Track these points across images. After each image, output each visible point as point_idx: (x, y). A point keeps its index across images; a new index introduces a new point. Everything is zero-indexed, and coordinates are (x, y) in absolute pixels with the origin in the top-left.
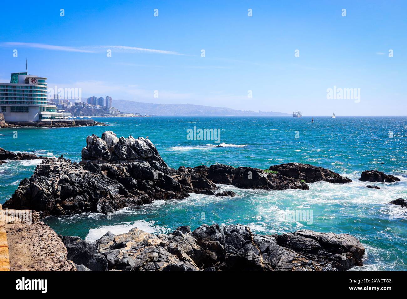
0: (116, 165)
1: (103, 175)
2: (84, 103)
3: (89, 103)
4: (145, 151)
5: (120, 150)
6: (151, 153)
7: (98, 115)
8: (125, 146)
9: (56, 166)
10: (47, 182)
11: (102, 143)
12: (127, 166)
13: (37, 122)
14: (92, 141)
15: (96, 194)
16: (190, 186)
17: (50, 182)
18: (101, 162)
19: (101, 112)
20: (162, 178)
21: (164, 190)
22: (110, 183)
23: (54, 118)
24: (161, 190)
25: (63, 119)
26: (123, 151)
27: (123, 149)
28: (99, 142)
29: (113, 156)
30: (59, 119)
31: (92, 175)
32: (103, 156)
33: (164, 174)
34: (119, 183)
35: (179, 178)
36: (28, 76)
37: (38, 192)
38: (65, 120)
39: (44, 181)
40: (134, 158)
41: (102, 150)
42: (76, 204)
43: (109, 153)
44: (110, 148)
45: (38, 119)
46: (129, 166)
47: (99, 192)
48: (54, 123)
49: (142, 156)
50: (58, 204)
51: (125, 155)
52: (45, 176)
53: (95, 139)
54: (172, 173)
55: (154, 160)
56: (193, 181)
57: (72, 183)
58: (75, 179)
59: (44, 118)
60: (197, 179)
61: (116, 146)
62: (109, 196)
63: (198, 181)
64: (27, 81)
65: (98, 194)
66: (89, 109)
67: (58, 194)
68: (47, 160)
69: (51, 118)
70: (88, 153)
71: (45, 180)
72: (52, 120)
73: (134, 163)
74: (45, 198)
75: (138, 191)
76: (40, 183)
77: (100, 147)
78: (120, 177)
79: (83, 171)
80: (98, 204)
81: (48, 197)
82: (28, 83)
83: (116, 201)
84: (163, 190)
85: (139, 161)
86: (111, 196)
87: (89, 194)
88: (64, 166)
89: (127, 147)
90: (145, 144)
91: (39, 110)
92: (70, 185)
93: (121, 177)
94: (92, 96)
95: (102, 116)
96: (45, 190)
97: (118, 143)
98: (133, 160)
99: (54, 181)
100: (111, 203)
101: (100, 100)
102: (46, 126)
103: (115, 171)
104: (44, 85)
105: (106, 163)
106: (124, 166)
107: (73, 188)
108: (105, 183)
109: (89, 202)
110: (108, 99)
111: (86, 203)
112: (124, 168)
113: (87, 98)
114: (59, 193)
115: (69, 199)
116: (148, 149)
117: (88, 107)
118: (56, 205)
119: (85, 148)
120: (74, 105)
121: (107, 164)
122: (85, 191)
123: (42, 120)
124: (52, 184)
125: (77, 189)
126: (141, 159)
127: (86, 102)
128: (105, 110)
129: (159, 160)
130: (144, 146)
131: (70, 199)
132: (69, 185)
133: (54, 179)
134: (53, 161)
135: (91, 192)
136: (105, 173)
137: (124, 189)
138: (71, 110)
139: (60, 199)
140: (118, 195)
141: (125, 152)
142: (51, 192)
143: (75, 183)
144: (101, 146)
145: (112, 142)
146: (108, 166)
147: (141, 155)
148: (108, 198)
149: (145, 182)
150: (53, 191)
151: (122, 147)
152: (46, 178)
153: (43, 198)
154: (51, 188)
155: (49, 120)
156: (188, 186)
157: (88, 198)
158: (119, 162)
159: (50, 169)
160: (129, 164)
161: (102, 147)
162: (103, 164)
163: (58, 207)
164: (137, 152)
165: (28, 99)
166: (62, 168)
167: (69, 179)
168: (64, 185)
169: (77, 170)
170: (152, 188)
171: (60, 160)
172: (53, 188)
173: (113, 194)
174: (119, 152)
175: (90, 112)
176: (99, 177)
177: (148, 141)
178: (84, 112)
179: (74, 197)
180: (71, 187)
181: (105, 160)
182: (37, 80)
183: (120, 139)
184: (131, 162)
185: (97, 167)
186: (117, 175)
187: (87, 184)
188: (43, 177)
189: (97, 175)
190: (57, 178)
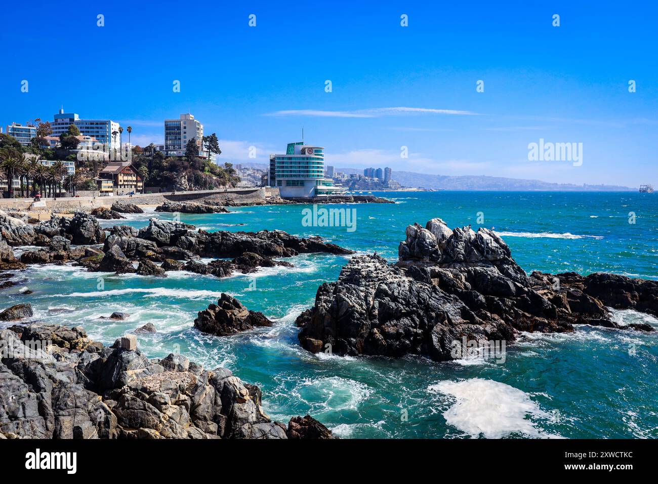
0: (451, 270)
1: (434, 286)
2: (360, 175)
3: (366, 175)
4: (493, 251)
5: (454, 247)
6: (501, 253)
7: (375, 190)
8: (462, 241)
9: (369, 270)
10: (358, 294)
11: (429, 236)
12: (465, 271)
13: (313, 197)
14: (414, 233)
15: (430, 318)
16: (567, 310)
17: (362, 294)
18: (429, 264)
19: (379, 185)
20: (525, 295)
21: (529, 316)
22: (446, 300)
23: (330, 193)
24: (524, 316)
25: (340, 194)
26: (459, 249)
27: (460, 247)
28: (424, 235)
29: (444, 257)
30: (335, 194)
31: (419, 286)
32: (431, 256)
33: (528, 289)
34: (459, 301)
35: (549, 294)
36: (304, 146)
37: (347, 309)
38: (342, 195)
39: (354, 292)
40: (476, 260)
41: (430, 247)
42: (401, 331)
43: (439, 252)
44: (440, 243)
45: (313, 195)
46: (469, 272)
47: (434, 314)
48: (331, 199)
49: (487, 258)
50: (375, 329)
51: (463, 255)
52: (354, 284)
53: (419, 231)
54: (534, 286)
55: (506, 264)
56: (570, 301)
57: (394, 299)
58: (399, 293)
59: (320, 193)
60: (578, 298)
61: (449, 241)
62: (446, 321)
63: (579, 301)
64: (303, 152)
65: (432, 318)
66: (366, 182)
67: (374, 313)
68: (355, 260)
69: (327, 193)
70: (408, 250)
71: (356, 291)
72: (329, 195)
73: (478, 268)
74: (358, 319)
75: (489, 314)
76: (349, 295)
77: (426, 243)
78: (458, 289)
79: (404, 278)
80: (433, 333)
81: (361, 317)
82: (304, 153)
83: (458, 329)
84: (527, 314)
85: (484, 265)
86: (450, 320)
87: (419, 316)
88: (379, 269)
89: (465, 243)
90: (492, 239)
91: (315, 184)
92: (392, 302)
93: (461, 290)
94: (369, 168)
95: (380, 191)
96: (357, 306)
97: (451, 237)
98: (475, 263)
99: (367, 292)
100: (451, 332)
101: (378, 172)
102: (322, 203)
103: (450, 280)
104: (321, 155)
105: (434, 265)
106: (461, 272)
107: (396, 306)
108: (439, 300)
109: (419, 328)
110: (387, 171)
111: (415, 330)
112: (462, 275)
113: (363, 169)
114: (377, 312)
115: (390, 323)
116: (497, 248)
117: (364, 180)
118: (373, 331)
119: (404, 242)
120: (349, 178)
121: (437, 269)
122: (413, 312)
123: (318, 195)
124: (366, 297)
125: (402, 308)
126: (487, 262)
127: (362, 175)
128: (384, 183)
129: (512, 264)
130: (491, 242)
131: (392, 322)
132: (389, 301)
133: (368, 290)
134: (364, 262)
135: (422, 314)
136: (435, 282)
137: (468, 311)
138: (346, 183)
139: (378, 322)
140: (462, 320)
141: (463, 251)
142: (364, 310)
143: (399, 298)
144: (428, 241)
145: (443, 236)
146: (439, 271)
147: (487, 255)
148: (446, 323)
149: (498, 300)
150: (368, 308)
151: (458, 242)
152: (356, 287)
153: (354, 319)
154: (364, 303)
155: (325, 195)
156: (563, 309)
157: (418, 323)
158: (453, 265)
159: (361, 274)
160: (469, 270)
161: (430, 242)
162: (431, 268)
163: (376, 333)
164: (481, 251)
165: (304, 171)
166: (378, 273)
167: (390, 292)
168: (383, 301)
169: (397, 276)
170: (510, 310)
171: (372, 260)
172: (368, 304)
173: (452, 317)
174: (453, 250)
175: (366, 186)
176: (429, 290)
177: (494, 235)
178: (360, 185)
179: (398, 319)
180: (393, 305)
181: (434, 261)
182: (314, 149)
183: (454, 231)
184: (471, 266)
185: (425, 272)
186: (454, 285)
187: (415, 301)
188: (353, 286)
189: (426, 286)
190: (372, 288)
